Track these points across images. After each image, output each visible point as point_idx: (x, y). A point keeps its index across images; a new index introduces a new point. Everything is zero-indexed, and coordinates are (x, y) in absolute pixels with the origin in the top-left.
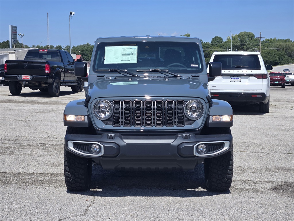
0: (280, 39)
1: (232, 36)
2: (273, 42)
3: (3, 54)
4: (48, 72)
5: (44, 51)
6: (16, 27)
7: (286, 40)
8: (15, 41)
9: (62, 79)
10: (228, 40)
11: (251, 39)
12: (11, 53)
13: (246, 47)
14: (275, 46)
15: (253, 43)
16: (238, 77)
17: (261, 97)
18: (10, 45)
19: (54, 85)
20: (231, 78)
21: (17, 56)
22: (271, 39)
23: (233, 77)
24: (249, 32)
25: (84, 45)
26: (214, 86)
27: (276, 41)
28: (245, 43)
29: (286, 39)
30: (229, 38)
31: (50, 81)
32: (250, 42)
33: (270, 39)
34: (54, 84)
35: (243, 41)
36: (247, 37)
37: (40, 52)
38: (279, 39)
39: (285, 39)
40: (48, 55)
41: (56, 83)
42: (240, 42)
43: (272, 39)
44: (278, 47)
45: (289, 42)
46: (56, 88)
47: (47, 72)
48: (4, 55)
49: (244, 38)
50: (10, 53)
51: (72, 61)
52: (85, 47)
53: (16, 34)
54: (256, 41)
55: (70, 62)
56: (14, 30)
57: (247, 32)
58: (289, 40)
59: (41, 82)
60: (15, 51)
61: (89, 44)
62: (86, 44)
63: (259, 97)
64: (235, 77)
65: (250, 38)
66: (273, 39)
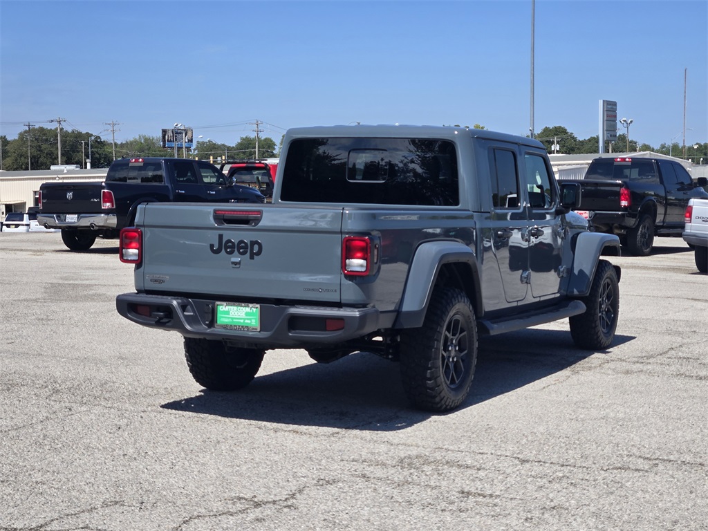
3: (579, 166)
4: (627, 205)
5: (625, 161)
6: (614, 104)
8: (611, 136)
9: (659, 219)
18: (601, 144)
19: (639, 232)
31: (631, 222)
34: (640, 229)
37: (615, 163)
40: (632, 170)
41: (644, 227)
46: (645, 238)
47: (624, 203)
48: (577, 168)
51: (687, 182)
53: (615, 121)
55: (682, 183)
56: (611, 110)
59: (613, 224)
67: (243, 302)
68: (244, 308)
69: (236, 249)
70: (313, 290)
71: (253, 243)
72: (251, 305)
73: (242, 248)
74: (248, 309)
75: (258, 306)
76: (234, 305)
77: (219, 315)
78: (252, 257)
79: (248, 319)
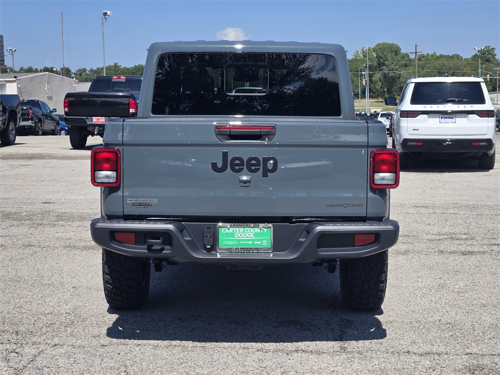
0: (443, 55)
1: (363, 50)
2: (431, 60)
4: (134, 112)
5: (120, 78)
7: (453, 57)
8: (0, 60)
10: (356, 56)
11: (396, 55)
12: (10, 82)
13: (387, 69)
14: (436, 66)
15: (399, 61)
16: (451, 116)
17: (486, 145)
20: (442, 117)
21: (19, 86)
22: (428, 54)
23: (444, 116)
24: (391, 43)
25: (110, 66)
26: (415, 130)
27: (437, 57)
28: (385, 61)
29: (454, 54)
30: (358, 54)
32: (393, 59)
33: (425, 54)
35: (382, 58)
36: (388, 52)
37: (113, 80)
38: (440, 55)
39: (451, 55)
40: (126, 85)
42: (377, 60)
43: (430, 54)
44: (440, 68)
45: (458, 59)
49: (383, 54)
50: (7, 81)
52: (111, 70)
53: (3, 49)
54: (403, 57)
57: (387, 42)
58: (458, 56)
60: (15, 77)
61: (118, 64)
62: (114, 64)
63: (483, 146)
64: (447, 116)
65: (394, 53)
66: (432, 55)
67: (252, 222)
68: (252, 230)
69: (245, 167)
70: (338, 205)
71: (266, 160)
72: (261, 225)
73: (252, 165)
74: (257, 230)
75: (270, 225)
76: (241, 226)
77: (221, 238)
78: (265, 175)
79: (257, 240)
